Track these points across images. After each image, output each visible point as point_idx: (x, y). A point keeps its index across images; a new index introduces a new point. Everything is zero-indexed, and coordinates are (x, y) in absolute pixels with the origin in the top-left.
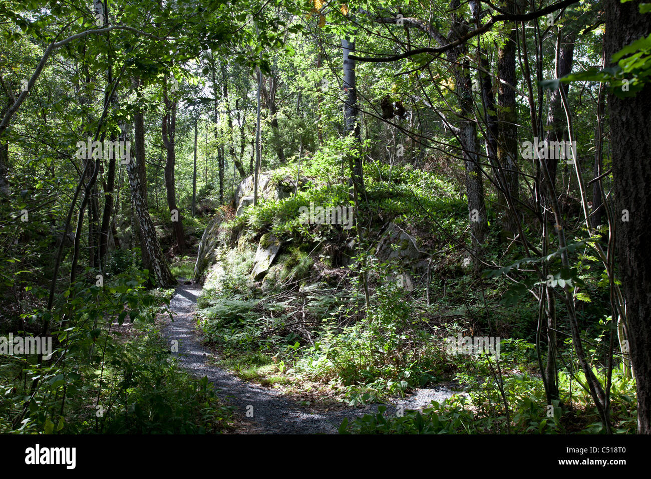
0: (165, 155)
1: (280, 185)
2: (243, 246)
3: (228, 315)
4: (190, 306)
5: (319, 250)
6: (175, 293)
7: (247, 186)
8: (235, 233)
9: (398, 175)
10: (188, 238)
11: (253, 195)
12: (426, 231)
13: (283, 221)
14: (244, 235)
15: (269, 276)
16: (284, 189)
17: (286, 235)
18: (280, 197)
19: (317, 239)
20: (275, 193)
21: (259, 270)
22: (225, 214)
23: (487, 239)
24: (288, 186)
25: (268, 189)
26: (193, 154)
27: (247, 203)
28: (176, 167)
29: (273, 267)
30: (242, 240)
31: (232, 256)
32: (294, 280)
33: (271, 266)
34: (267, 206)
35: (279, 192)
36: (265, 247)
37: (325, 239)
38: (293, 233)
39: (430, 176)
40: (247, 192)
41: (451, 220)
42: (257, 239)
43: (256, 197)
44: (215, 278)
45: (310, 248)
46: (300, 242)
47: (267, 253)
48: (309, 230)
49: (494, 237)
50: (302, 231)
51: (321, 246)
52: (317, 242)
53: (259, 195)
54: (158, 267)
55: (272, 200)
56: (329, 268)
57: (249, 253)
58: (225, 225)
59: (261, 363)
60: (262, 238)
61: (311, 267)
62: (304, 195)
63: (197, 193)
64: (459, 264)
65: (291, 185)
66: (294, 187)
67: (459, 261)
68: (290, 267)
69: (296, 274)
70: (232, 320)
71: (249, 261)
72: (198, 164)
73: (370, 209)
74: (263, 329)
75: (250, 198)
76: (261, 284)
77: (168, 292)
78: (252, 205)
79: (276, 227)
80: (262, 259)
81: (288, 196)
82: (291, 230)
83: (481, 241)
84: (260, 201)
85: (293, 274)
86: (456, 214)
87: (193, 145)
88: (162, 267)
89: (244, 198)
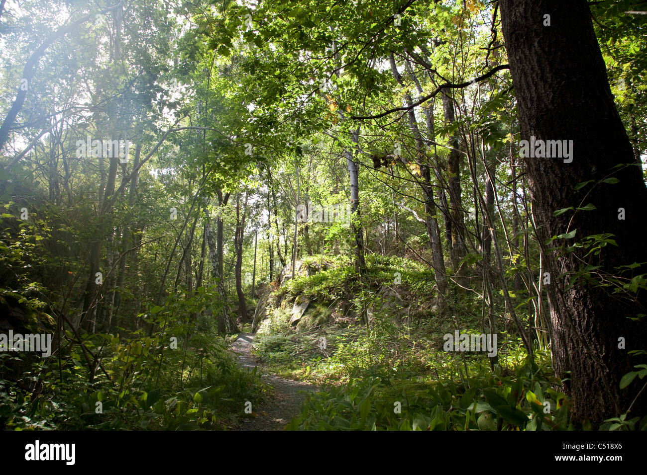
0: (236, 259)
1: (309, 267)
2: (284, 307)
3: (272, 344)
4: (248, 345)
5: (335, 305)
6: (238, 337)
7: (287, 268)
8: (279, 298)
9: (388, 260)
10: (249, 312)
11: (291, 273)
12: (407, 290)
13: (311, 287)
14: (285, 299)
15: (302, 322)
16: (312, 270)
17: (313, 296)
18: (310, 274)
19: (334, 298)
20: (307, 272)
21: (294, 319)
22: (273, 288)
23: (447, 292)
24: (315, 268)
25: (301, 270)
26: (254, 260)
27: (288, 278)
28: (242, 268)
29: (304, 317)
30: (283, 303)
31: (277, 312)
32: (318, 325)
33: (302, 316)
34: (300, 280)
35: (309, 272)
36: (299, 304)
37: (339, 297)
38: (318, 294)
39: (408, 261)
40: (287, 273)
41: (424, 282)
42: (293, 300)
43: (294, 275)
44: (265, 327)
45: (329, 304)
46: (322, 301)
47: (300, 308)
48: (328, 292)
49: (452, 289)
50: (324, 293)
51: (336, 303)
52: (334, 300)
53: (295, 273)
54: (228, 321)
55: (304, 276)
56: (342, 317)
57: (288, 309)
58: (273, 294)
59: (293, 369)
60: (297, 299)
61: (329, 316)
62: (326, 273)
63: (256, 284)
64: (429, 310)
65: (317, 267)
66: (319, 268)
67: (429, 307)
68: (315, 317)
69: (319, 321)
70: (275, 346)
71: (288, 314)
72: (256, 266)
73: (369, 278)
74: (296, 352)
75: (289, 276)
76: (296, 328)
77: (233, 337)
78: (291, 280)
79: (306, 291)
80: (296, 313)
81: (315, 274)
82: (316, 293)
83: (444, 293)
84: (296, 277)
85: (317, 321)
86: (427, 280)
87: (254, 254)
88: (230, 321)
89: (285, 276)
